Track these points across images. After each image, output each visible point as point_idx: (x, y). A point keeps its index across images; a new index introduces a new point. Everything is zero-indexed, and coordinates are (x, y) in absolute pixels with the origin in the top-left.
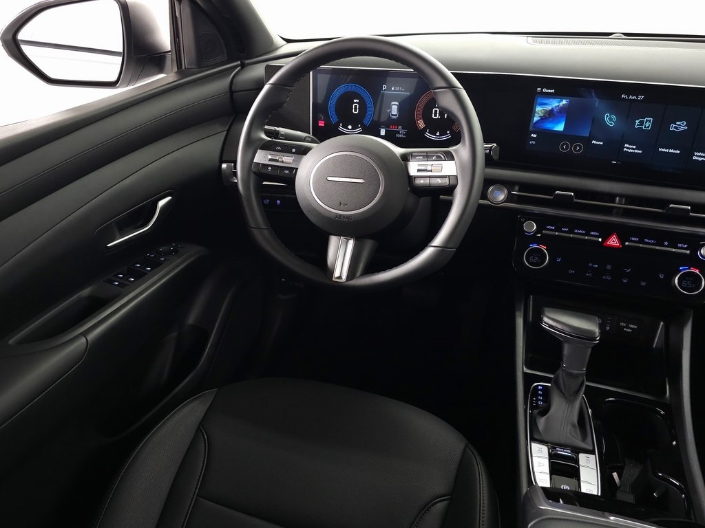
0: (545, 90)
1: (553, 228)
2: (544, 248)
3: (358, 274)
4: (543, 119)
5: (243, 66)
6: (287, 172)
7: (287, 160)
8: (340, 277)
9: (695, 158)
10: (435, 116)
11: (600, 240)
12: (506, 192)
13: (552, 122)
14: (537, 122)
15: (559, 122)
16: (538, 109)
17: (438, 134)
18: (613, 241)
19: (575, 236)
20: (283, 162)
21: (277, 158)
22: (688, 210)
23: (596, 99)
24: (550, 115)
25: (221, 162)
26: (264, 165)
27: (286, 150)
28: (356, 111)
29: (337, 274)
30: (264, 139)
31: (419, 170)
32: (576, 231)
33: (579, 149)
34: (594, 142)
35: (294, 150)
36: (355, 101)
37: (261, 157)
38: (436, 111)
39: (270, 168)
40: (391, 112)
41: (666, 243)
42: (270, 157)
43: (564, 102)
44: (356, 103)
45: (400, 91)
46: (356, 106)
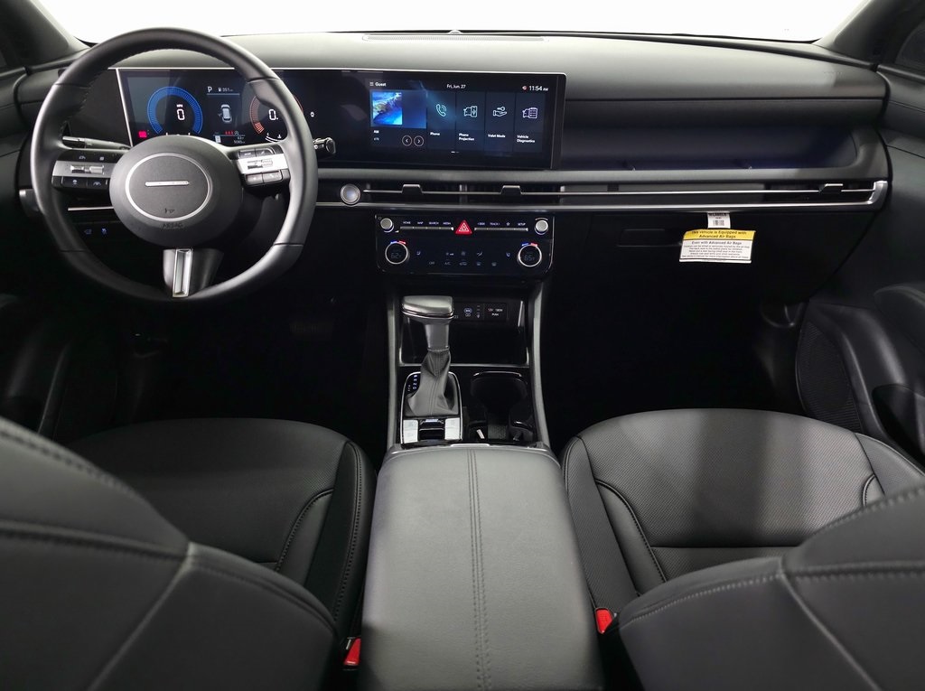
0: (377, 84)
1: (409, 223)
2: (402, 243)
3: (204, 284)
4: (381, 114)
5: (29, 73)
6: (97, 183)
7: (95, 170)
8: (181, 293)
9: (519, 141)
10: (273, 117)
11: (452, 229)
12: (358, 191)
13: (390, 116)
14: (377, 117)
15: (397, 116)
16: (375, 104)
17: (280, 137)
18: (464, 229)
19: (430, 228)
20: (90, 173)
21: (82, 169)
22: (517, 189)
23: (424, 90)
24: (387, 110)
25: (18, 189)
26: (66, 178)
27: (93, 158)
28: (181, 117)
29: (176, 289)
30: (62, 149)
31: (249, 167)
32: (430, 223)
33: (419, 142)
34: (432, 133)
35: (102, 159)
36: (178, 106)
37: (61, 169)
38: (272, 112)
39: (75, 181)
40: (222, 116)
41: (508, 224)
42: (72, 168)
43: (398, 95)
44: (180, 108)
45: (228, 92)
46: (180, 112)
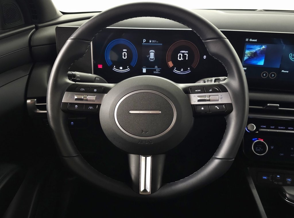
0: (251, 40)
1: (265, 127)
4: (250, 58)
5: (37, 28)
6: (91, 108)
7: (91, 98)
8: (145, 190)
10: (180, 58)
13: (256, 60)
14: (247, 60)
15: (260, 60)
16: (247, 52)
17: (182, 70)
19: (279, 131)
20: (87, 100)
21: (82, 98)
24: (255, 56)
25: (26, 99)
26: (71, 104)
27: (89, 90)
28: (125, 57)
29: (142, 189)
30: (68, 83)
31: (199, 100)
32: (279, 128)
33: (273, 76)
34: (283, 71)
35: (95, 90)
36: (124, 50)
37: (67, 98)
38: (180, 55)
39: (76, 106)
40: (149, 57)
42: (76, 97)
43: (264, 47)
44: (125, 51)
45: (155, 43)
46: (125, 54)
